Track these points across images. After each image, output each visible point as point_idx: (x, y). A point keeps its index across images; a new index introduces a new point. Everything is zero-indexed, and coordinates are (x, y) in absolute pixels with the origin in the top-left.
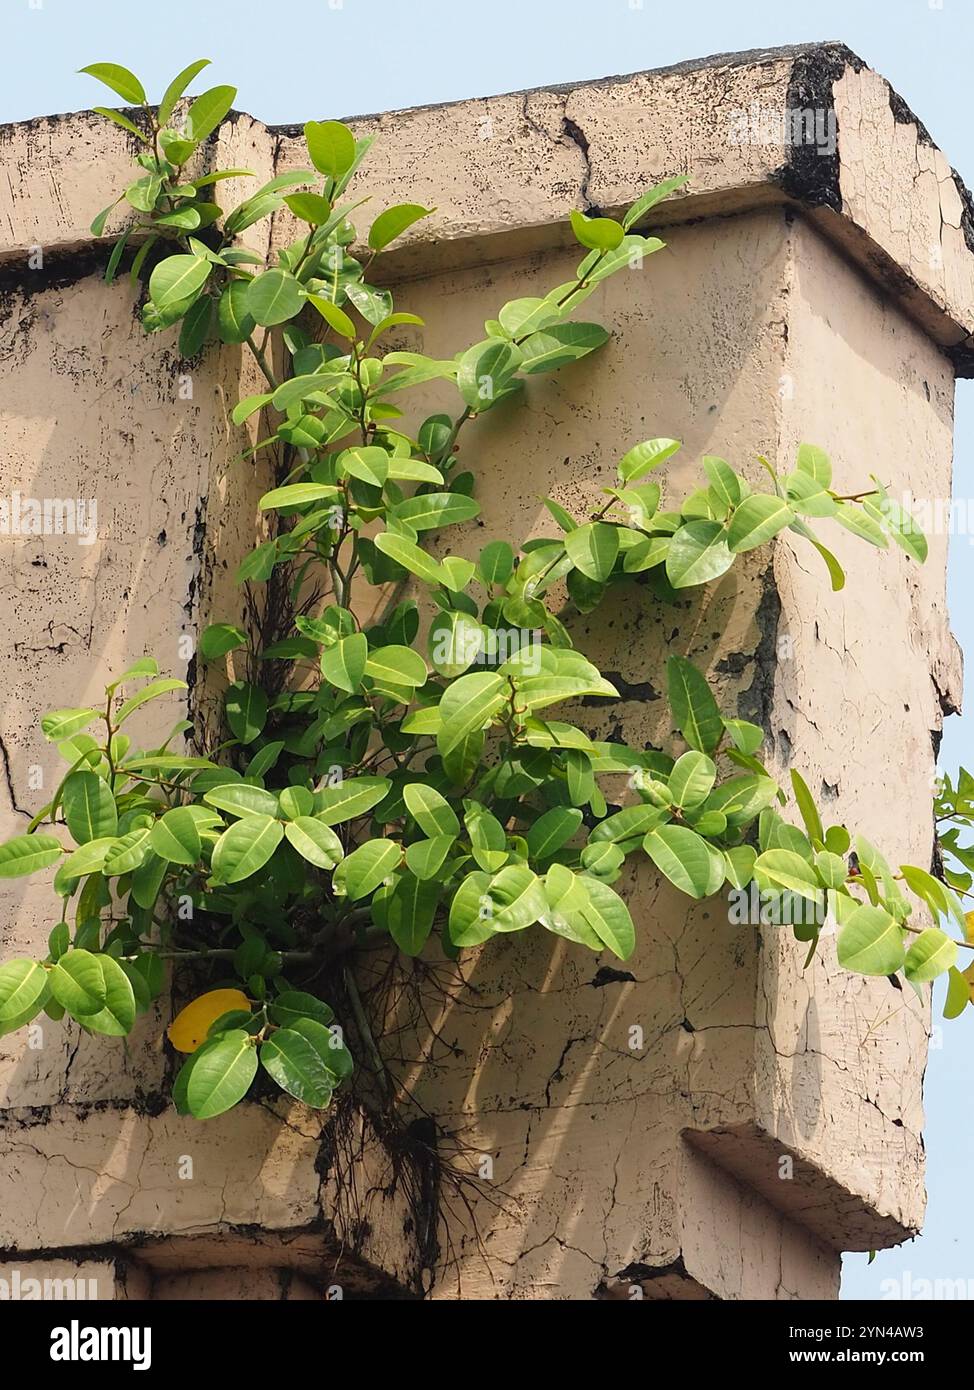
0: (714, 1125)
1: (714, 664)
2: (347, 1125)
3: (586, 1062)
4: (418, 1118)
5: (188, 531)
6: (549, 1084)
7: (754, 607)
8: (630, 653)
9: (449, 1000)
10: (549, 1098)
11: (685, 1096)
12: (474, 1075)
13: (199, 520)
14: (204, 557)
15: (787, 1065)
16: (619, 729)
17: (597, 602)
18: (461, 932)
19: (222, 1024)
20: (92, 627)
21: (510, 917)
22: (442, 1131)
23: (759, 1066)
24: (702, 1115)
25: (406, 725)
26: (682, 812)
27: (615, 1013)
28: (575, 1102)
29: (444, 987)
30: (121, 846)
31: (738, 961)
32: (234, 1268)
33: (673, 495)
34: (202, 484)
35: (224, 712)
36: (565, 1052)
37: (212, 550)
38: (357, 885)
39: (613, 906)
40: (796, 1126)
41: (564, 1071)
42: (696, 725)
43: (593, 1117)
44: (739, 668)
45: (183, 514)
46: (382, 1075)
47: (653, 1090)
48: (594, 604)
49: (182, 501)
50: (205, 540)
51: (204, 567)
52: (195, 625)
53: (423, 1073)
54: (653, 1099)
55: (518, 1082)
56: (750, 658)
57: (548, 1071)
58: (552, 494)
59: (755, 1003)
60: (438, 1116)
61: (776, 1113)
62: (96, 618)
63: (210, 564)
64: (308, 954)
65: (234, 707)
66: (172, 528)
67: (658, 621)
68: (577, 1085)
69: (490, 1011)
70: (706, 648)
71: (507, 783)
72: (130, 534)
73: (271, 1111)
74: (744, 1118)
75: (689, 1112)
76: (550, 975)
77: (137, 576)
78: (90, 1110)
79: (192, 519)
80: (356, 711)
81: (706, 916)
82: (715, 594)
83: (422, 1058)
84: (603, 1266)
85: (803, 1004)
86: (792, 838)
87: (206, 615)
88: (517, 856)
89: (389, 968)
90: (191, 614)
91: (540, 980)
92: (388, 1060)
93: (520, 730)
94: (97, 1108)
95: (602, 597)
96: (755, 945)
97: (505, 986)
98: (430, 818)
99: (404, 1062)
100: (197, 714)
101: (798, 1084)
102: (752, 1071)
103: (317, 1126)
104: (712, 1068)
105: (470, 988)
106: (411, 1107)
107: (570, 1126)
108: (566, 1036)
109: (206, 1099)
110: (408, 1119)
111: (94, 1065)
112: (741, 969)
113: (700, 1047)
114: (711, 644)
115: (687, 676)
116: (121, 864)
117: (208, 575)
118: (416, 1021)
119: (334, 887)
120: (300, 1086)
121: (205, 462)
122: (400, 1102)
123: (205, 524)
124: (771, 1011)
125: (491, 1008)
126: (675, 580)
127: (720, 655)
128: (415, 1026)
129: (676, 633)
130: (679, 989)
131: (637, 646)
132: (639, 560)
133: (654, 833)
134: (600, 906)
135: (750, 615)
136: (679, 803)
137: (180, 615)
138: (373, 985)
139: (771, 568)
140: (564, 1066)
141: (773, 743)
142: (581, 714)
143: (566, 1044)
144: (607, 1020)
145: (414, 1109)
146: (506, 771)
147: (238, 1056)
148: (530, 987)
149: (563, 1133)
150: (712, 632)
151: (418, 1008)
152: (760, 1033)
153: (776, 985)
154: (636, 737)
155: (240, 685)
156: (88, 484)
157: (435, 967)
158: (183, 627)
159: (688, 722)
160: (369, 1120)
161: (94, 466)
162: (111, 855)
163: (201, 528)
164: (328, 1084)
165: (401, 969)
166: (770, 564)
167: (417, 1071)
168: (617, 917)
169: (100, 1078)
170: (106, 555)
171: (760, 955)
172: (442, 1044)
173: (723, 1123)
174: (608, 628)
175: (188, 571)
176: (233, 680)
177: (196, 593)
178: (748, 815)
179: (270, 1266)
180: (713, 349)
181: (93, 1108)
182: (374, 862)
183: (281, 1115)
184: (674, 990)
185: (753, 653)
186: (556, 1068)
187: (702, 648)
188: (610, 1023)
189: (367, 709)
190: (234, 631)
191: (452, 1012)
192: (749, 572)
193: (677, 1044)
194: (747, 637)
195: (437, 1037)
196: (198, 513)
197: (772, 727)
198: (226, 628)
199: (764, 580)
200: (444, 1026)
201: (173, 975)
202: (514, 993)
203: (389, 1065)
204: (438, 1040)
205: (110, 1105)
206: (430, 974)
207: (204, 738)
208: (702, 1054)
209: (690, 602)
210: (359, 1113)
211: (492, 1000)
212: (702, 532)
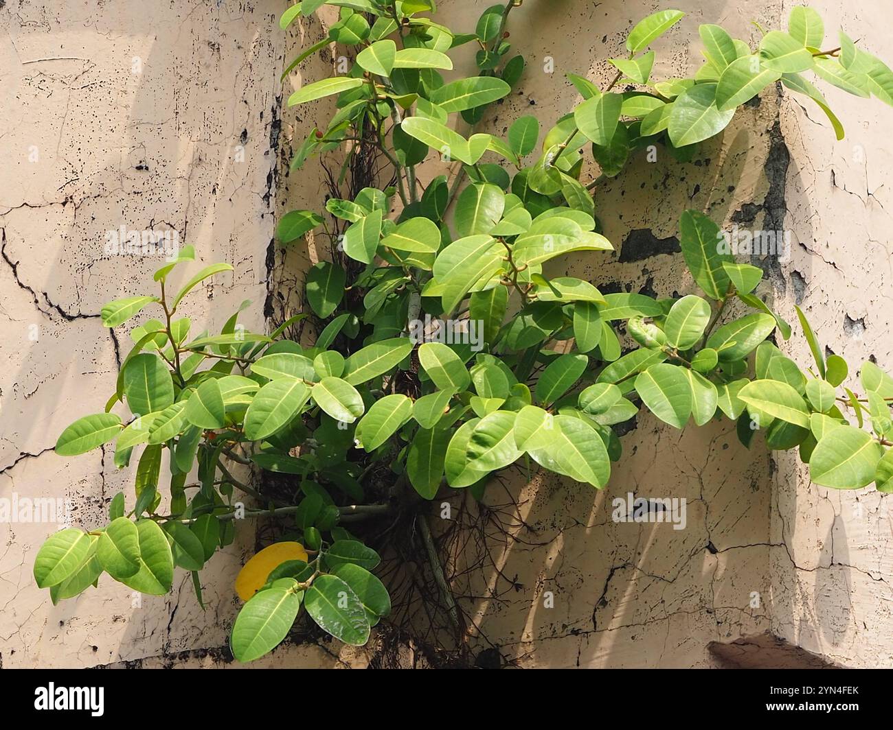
0: (735, 637)
1: (729, 215)
2: (394, 658)
3: (627, 587)
4: (485, 649)
5: (266, 128)
6: (595, 610)
7: (763, 161)
8: (659, 210)
9: (510, 539)
10: (595, 623)
11: (711, 613)
12: (531, 606)
13: (274, 117)
14: (279, 151)
15: (808, 580)
16: (650, 281)
17: (621, 166)
18: (457, 475)
19: (278, 574)
20: (186, 222)
21: (493, 458)
22: (505, 660)
23: (775, 581)
24: (725, 628)
25: (425, 290)
26: (679, 352)
27: (651, 538)
28: (617, 625)
29: (505, 527)
30: (163, 418)
31: (754, 486)
33: (694, 63)
34: (277, 85)
35: (305, 291)
36: (608, 580)
37: (287, 144)
38: (372, 438)
39: (589, 440)
40: (821, 633)
41: (608, 597)
42: (710, 272)
43: (633, 638)
44: (751, 217)
45: (262, 113)
46: (454, 612)
47: (683, 609)
48: (618, 168)
49: (260, 102)
50: (281, 135)
51: (279, 160)
52: (273, 213)
53: (489, 608)
54: (684, 617)
55: (569, 609)
56: (760, 207)
57: (594, 599)
58: (592, 70)
59: (770, 524)
60: (501, 646)
61: (797, 623)
62: (190, 214)
63: (285, 156)
64: (385, 506)
65: (313, 286)
66: (252, 126)
67: (682, 179)
68: (619, 609)
69: (544, 547)
70: (723, 200)
71: (519, 337)
72: (217, 135)
73: (326, 650)
74: (761, 630)
75: (714, 627)
76: (595, 510)
77: (222, 172)
78: (175, 661)
79: (269, 117)
80: (394, 281)
81: (725, 446)
82: (729, 150)
83: (488, 595)
85: (827, 522)
86: (785, 369)
87: (283, 204)
88: (521, 402)
89: (459, 513)
90: (268, 204)
91: (586, 516)
92: (459, 598)
93: (530, 286)
94: (180, 659)
95: (625, 161)
96: (767, 470)
97: (557, 524)
98: (443, 373)
99: (472, 599)
100: (276, 295)
101: (822, 594)
102: (769, 585)
103: (365, 661)
104: (733, 585)
105: (528, 527)
106: (479, 640)
107: (614, 646)
108: (609, 565)
109: (249, 643)
110: (476, 651)
111: (191, 620)
112: (756, 493)
113: (722, 566)
114: (727, 196)
115: (700, 228)
116: (162, 434)
117: (285, 167)
118: (484, 560)
119: (356, 441)
120: (339, 626)
121: (279, 64)
122: (469, 635)
123: (280, 120)
124: (788, 529)
125: (544, 544)
126: (677, 141)
127: (735, 206)
128: (482, 565)
129: (697, 189)
130: (704, 515)
131: (665, 204)
132: (654, 123)
133: (646, 372)
134: (577, 441)
135: (760, 167)
136: (675, 345)
137: (260, 205)
138: (445, 531)
139: (777, 123)
140: (607, 593)
141: (784, 283)
142: (618, 270)
143: (609, 572)
144: (643, 548)
145: (482, 642)
146: (518, 325)
147: (280, 603)
148: (578, 523)
149: (607, 654)
150: (728, 186)
151: (484, 548)
152: (775, 550)
153: (794, 505)
154: (664, 287)
155: (321, 265)
156: (182, 93)
157: (498, 510)
158: (262, 216)
159: (702, 270)
160: (421, 653)
161: (186, 76)
162: (154, 426)
163: (276, 124)
164: (366, 622)
165: (469, 514)
166: (776, 120)
167: (484, 606)
168: (594, 450)
169: (196, 632)
170: (197, 156)
171: (774, 479)
172: (504, 580)
173: (743, 635)
174: (640, 189)
175: (265, 165)
176: (315, 261)
177: (273, 184)
178: (744, 351)
181: (177, 658)
182: (387, 416)
183: (334, 653)
184: (699, 516)
185: (762, 203)
186: (600, 595)
187: (720, 201)
188: (646, 550)
189: (405, 278)
190: (309, 216)
191: (512, 550)
192: (759, 128)
193: (702, 566)
194: (757, 188)
195: (500, 574)
196: (274, 112)
197: (783, 269)
198: (302, 214)
199: (772, 135)
200: (506, 564)
201: (257, 533)
202: (564, 529)
203: (460, 602)
204: (501, 576)
205: (191, 654)
206: (493, 517)
207: (283, 316)
208: (725, 573)
209: (709, 160)
210: (409, 647)
211: (546, 536)
212: (703, 96)
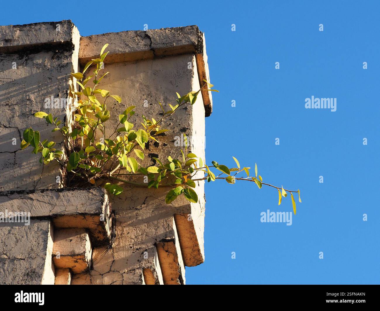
6: (142, 205)
12: (124, 203)
24: (179, 211)
32: (74, 228)
45: (63, 91)
55: (134, 204)
56: (188, 129)
60: (115, 210)
75: (176, 210)
84: (156, 239)
94: (46, 191)
114: (178, 126)
125: (128, 191)
140: (145, 202)
143: (146, 198)
154: (161, 142)
179: (83, 228)
180: (177, 76)
196: (67, 91)
